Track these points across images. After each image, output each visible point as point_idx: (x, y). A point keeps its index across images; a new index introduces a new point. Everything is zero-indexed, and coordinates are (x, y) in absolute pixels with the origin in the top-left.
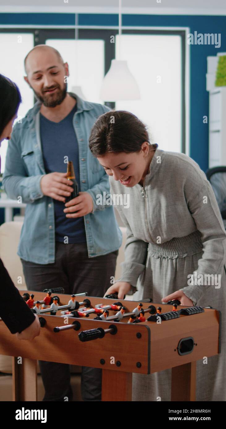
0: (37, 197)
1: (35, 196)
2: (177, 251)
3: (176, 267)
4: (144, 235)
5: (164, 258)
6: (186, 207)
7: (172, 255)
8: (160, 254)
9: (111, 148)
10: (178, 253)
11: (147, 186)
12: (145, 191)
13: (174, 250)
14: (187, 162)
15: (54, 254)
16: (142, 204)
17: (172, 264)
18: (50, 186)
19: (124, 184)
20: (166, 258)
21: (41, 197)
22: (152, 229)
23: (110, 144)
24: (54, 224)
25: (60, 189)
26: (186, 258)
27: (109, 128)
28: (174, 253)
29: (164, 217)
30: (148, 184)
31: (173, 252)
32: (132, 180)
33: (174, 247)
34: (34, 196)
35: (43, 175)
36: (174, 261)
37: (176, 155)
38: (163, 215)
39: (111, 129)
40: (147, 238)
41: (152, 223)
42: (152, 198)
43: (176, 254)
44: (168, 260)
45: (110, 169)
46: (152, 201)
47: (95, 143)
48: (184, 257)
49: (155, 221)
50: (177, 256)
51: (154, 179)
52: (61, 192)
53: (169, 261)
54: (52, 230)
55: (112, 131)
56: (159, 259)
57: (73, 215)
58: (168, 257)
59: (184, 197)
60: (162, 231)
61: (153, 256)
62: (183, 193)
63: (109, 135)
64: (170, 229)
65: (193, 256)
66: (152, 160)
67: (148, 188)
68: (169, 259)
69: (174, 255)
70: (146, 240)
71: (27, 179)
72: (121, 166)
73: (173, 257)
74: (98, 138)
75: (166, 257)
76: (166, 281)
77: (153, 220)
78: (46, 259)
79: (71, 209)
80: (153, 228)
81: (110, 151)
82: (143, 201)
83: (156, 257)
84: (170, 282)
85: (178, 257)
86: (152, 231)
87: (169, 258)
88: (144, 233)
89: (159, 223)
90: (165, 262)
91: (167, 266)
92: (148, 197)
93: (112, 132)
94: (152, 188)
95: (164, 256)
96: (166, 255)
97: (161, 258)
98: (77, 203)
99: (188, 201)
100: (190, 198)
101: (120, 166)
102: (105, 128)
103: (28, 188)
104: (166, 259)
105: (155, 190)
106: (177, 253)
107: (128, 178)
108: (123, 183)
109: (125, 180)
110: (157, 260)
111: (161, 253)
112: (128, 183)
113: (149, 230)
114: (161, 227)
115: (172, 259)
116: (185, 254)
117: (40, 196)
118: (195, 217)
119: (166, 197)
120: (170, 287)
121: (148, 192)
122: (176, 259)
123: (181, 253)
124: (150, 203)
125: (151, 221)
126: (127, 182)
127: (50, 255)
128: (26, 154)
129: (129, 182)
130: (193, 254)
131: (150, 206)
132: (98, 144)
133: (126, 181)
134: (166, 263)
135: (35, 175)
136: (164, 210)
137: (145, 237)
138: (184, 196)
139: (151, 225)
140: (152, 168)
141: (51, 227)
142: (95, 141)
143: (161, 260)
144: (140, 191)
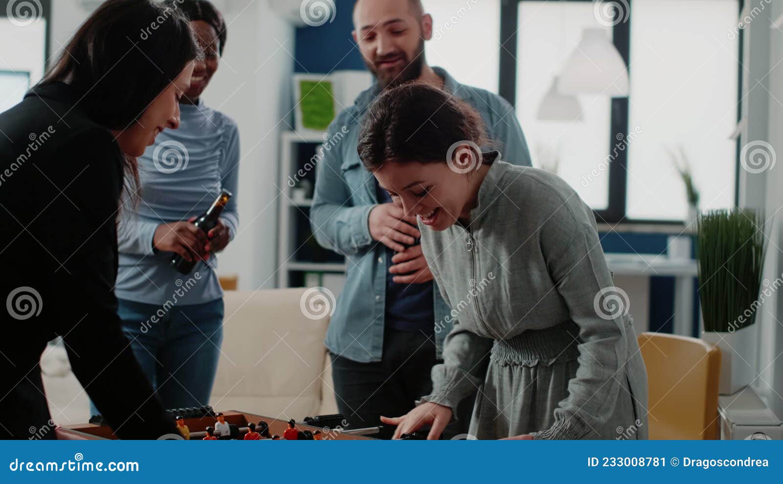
0: (362, 243)
1: (359, 240)
2: (539, 354)
3: (535, 382)
4: (475, 322)
5: (515, 364)
6: (546, 274)
7: (528, 359)
8: (508, 357)
9: (391, 153)
10: (540, 356)
11: (476, 232)
12: (473, 239)
13: (533, 350)
14: (549, 187)
15: (381, 346)
16: (468, 264)
17: (528, 377)
18: (382, 223)
19: (426, 224)
20: (518, 365)
21: (369, 243)
22: (486, 312)
23: (390, 146)
24: (384, 294)
25: (398, 230)
26: (554, 367)
27: (390, 115)
28: (533, 357)
29: (506, 290)
30: (478, 228)
31: (531, 355)
32: (440, 217)
33: (533, 345)
34: (356, 242)
35: (374, 206)
36: (532, 371)
37: (531, 174)
38: (505, 287)
39: (393, 117)
40: (480, 329)
41: (485, 301)
42: (485, 254)
43: (536, 359)
44: (521, 369)
45: (398, 195)
46: (485, 259)
47: (365, 143)
48: (550, 364)
49: (491, 298)
50: (537, 361)
51: (489, 217)
52: (397, 235)
53: (523, 370)
54: (379, 303)
55: (394, 120)
57: (405, 279)
58: (521, 364)
59: (541, 254)
60: (503, 317)
61: (497, 362)
62: (539, 246)
63: (390, 127)
64: (517, 313)
65: (568, 362)
66: (484, 183)
67: (479, 233)
68: (524, 366)
69: (531, 360)
70: (479, 331)
71: (349, 211)
72: (414, 188)
73: (529, 364)
74: (370, 134)
75: (517, 363)
76: (514, 408)
77: (487, 296)
78: (367, 354)
79: (401, 267)
80: (488, 311)
81: (390, 159)
82: (471, 260)
83: (502, 364)
84: (522, 411)
85: (538, 363)
86: (487, 315)
87: (523, 364)
88: (474, 319)
89: (497, 300)
90: (516, 371)
91: (520, 380)
92: (478, 252)
93: (396, 123)
94: (486, 235)
95: (516, 361)
96: (518, 358)
97: (509, 365)
98: (413, 257)
99: (549, 261)
100: (552, 256)
101: (411, 188)
102: (383, 115)
103: (349, 226)
104: (519, 367)
105: (491, 239)
106: (538, 356)
107: (432, 212)
108: (424, 221)
109: (426, 216)
110: (504, 368)
111: (511, 356)
112: (434, 221)
113: (481, 315)
114: (500, 309)
115: (528, 368)
116: (552, 358)
117: (367, 240)
118: (562, 293)
119: (510, 252)
120: (521, 420)
121: (479, 243)
122: (536, 367)
123: (545, 356)
124: (481, 263)
125: (484, 295)
126: (432, 221)
127: (375, 348)
128: (347, 167)
129: (436, 219)
130: (568, 360)
131: (481, 267)
132: (371, 145)
133: (429, 218)
134: (518, 375)
135: (361, 204)
136: (506, 278)
137: (477, 327)
138: (540, 250)
139: (483, 304)
140: (484, 197)
141: (378, 297)
142: (366, 139)
143: (510, 369)
144: (464, 240)
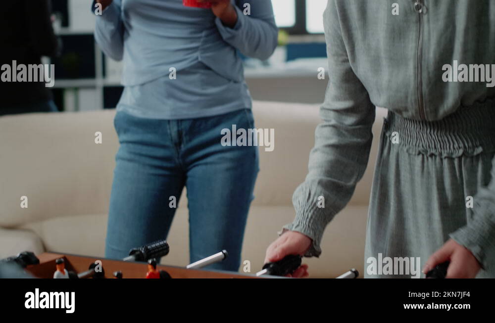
2: (462, 141)
3: (461, 174)
7: (450, 150)
10: (464, 144)
16: (413, 27)
17: (452, 168)
26: (480, 158)
28: (456, 146)
31: (453, 143)
36: (456, 162)
41: (431, 69)
42: (437, 15)
43: (460, 148)
44: (441, 159)
48: (475, 154)
50: (461, 151)
53: (446, 162)
56: (421, 156)
58: (441, 154)
61: (407, 151)
68: (445, 158)
69: (454, 148)
73: (452, 154)
80: (433, 80)
82: (417, 22)
83: (414, 153)
85: (463, 154)
87: (444, 155)
92: (427, 12)
95: (433, 151)
104: (438, 158)
106: (461, 145)
110: (415, 157)
111: (425, 146)
115: (450, 159)
121: (430, 2)
122: (460, 158)
123: (470, 144)
134: (437, 165)
143: (424, 159)
